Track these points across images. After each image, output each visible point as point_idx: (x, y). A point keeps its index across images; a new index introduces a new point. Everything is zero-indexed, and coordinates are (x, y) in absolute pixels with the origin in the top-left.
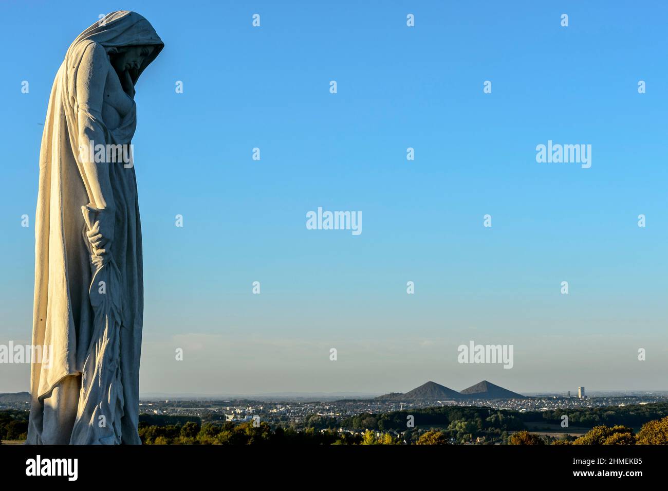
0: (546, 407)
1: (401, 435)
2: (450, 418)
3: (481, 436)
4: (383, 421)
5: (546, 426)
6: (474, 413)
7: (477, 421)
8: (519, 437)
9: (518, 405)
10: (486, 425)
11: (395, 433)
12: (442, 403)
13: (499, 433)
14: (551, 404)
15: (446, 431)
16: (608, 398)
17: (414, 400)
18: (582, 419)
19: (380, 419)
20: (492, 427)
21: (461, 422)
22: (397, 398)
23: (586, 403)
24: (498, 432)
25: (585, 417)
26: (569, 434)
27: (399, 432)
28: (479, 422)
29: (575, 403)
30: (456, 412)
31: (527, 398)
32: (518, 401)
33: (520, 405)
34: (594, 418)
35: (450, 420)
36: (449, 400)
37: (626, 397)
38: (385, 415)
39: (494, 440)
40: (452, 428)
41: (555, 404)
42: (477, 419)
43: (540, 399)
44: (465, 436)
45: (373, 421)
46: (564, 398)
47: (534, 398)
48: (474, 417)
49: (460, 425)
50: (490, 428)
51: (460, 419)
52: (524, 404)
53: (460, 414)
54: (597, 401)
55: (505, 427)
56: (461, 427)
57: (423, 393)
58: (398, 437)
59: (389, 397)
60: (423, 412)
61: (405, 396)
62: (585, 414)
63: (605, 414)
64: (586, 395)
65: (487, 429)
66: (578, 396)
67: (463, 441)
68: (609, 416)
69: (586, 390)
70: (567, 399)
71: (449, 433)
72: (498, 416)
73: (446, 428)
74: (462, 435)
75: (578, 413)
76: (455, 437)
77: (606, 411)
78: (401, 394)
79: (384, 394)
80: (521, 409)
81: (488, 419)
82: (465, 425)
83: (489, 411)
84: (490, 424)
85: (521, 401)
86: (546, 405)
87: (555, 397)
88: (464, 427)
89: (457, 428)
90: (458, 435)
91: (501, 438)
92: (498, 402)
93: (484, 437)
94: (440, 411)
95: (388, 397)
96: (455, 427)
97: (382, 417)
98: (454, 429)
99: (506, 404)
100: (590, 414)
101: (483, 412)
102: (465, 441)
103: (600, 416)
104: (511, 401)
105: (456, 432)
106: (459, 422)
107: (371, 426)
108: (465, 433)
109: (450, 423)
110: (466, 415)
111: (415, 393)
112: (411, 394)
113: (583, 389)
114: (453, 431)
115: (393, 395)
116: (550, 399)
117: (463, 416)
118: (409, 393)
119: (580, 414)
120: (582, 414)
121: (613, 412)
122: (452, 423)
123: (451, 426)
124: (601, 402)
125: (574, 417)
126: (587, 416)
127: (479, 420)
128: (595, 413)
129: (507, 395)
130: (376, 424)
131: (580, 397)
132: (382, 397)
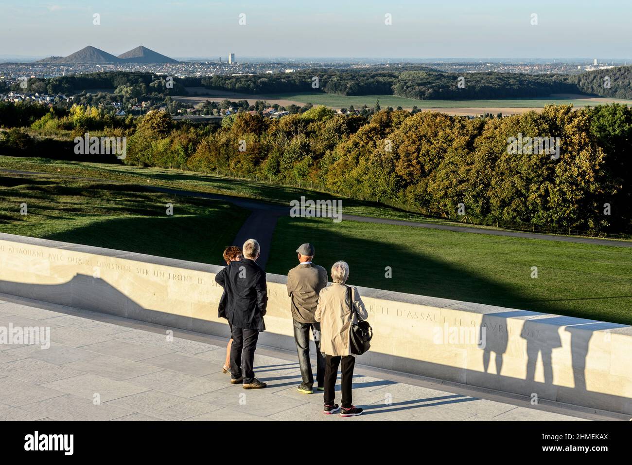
0: (199, 72)
1: (70, 99)
2: (115, 83)
3: (146, 100)
4: (52, 85)
5: (205, 91)
6: (138, 78)
7: (141, 86)
8: (243, 117)
9: (173, 70)
10: (149, 90)
11: (64, 97)
12: (101, 66)
13: (163, 98)
14: (204, 69)
15: (113, 95)
16: (256, 65)
17: (74, 64)
18: (238, 85)
19: (49, 83)
20: (155, 92)
21: (127, 87)
22: (57, 62)
23: (236, 69)
24: (161, 97)
25: (241, 83)
26: (228, 100)
27: (68, 96)
28: (143, 87)
29: (225, 69)
30: (122, 77)
31: (181, 63)
32: (173, 66)
33: (175, 69)
34: (249, 85)
35: (115, 85)
36: (108, 64)
37: (272, 64)
38: (53, 79)
39: (158, 105)
40: (119, 93)
41: (207, 68)
42: (141, 84)
43: (193, 64)
44: (131, 101)
45: (42, 85)
46: (215, 64)
47: (187, 63)
48: (138, 82)
49: (125, 90)
50: (153, 93)
51: (125, 84)
52: (179, 69)
53: (125, 79)
54: (246, 67)
55: (168, 92)
56: (127, 92)
57: (82, 57)
58: (68, 101)
59: (50, 60)
60: (90, 77)
61: (65, 60)
62: (241, 81)
63: (259, 81)
64: (235, 61)
65: (151, 94)
66: (228, 62)
67: (130, 106)
68: (262, 83)
69: (236, 56)
70: (218, 64)
71: (116, 97)
72: (161, 82)
73: (113, 93)
74: (128, 99)
75: (234, 80)
76: (121, 101)
77: (260, 78)
78: (61, 58)
79: (45, 58)
80: (176, 73)
81: (151, 84)
82: (131, 90)
83: (153, 76)
84: (153, 89)
85: (176, 66)
86: (199, 70)
87: (207, 63)
88: (130, 92)
89: (123, 93)
90: (124, 100)
91: (164, 102)
92: (154, 66)
93: (149, 102)
94: (106, 76)
95: (48, 61)
96: (121, 92)
97: (51, 81)
98: (120, 94)
99: (161, 69)
100: (245, 81)
101: (147, 78)
102: (132, 106)
103: (255, 83)
104: (166, 66)
105: (122, 97)
106: (125, 87)
107: (41, 90)
108: (131, 98)
109: (116, 88)
110: (131, 80)
111: (75, 57)
112: (71, 57)
113: (233, 55)
114: (120, 96)
115: (55, 58)
116: (203, 64)
117: (128, 81)
118: (69, 57)
119: (236, 80)
120: (238, 80)
121: (266, 79)
122: (118, 88)
123: (117, 91)
124: (249, 68)
125: (231, 83)
126: (243, 83)
127: (143, 85)
128: (250, 80)
129: (162, 60)
130: (46, 88)
131: (230, 63)
132: (43, 60)
